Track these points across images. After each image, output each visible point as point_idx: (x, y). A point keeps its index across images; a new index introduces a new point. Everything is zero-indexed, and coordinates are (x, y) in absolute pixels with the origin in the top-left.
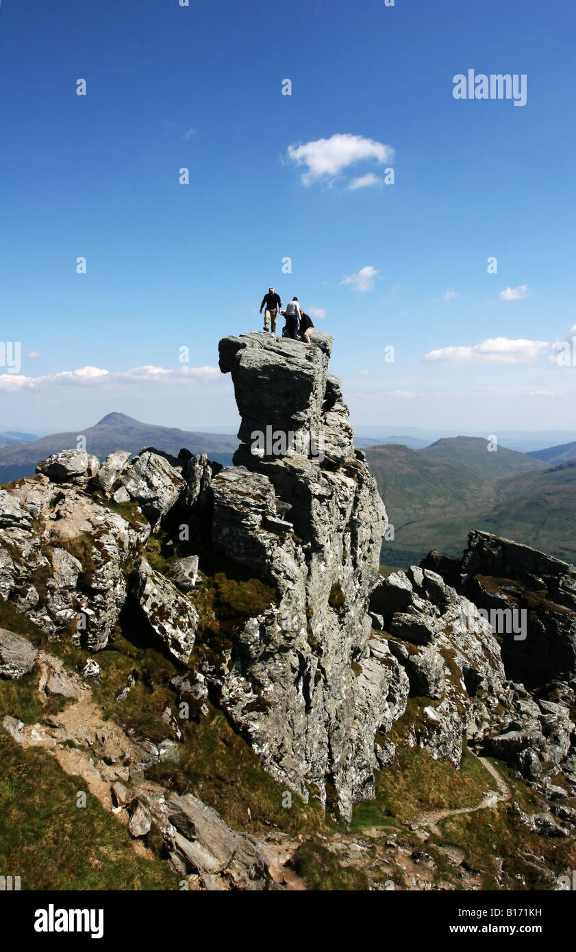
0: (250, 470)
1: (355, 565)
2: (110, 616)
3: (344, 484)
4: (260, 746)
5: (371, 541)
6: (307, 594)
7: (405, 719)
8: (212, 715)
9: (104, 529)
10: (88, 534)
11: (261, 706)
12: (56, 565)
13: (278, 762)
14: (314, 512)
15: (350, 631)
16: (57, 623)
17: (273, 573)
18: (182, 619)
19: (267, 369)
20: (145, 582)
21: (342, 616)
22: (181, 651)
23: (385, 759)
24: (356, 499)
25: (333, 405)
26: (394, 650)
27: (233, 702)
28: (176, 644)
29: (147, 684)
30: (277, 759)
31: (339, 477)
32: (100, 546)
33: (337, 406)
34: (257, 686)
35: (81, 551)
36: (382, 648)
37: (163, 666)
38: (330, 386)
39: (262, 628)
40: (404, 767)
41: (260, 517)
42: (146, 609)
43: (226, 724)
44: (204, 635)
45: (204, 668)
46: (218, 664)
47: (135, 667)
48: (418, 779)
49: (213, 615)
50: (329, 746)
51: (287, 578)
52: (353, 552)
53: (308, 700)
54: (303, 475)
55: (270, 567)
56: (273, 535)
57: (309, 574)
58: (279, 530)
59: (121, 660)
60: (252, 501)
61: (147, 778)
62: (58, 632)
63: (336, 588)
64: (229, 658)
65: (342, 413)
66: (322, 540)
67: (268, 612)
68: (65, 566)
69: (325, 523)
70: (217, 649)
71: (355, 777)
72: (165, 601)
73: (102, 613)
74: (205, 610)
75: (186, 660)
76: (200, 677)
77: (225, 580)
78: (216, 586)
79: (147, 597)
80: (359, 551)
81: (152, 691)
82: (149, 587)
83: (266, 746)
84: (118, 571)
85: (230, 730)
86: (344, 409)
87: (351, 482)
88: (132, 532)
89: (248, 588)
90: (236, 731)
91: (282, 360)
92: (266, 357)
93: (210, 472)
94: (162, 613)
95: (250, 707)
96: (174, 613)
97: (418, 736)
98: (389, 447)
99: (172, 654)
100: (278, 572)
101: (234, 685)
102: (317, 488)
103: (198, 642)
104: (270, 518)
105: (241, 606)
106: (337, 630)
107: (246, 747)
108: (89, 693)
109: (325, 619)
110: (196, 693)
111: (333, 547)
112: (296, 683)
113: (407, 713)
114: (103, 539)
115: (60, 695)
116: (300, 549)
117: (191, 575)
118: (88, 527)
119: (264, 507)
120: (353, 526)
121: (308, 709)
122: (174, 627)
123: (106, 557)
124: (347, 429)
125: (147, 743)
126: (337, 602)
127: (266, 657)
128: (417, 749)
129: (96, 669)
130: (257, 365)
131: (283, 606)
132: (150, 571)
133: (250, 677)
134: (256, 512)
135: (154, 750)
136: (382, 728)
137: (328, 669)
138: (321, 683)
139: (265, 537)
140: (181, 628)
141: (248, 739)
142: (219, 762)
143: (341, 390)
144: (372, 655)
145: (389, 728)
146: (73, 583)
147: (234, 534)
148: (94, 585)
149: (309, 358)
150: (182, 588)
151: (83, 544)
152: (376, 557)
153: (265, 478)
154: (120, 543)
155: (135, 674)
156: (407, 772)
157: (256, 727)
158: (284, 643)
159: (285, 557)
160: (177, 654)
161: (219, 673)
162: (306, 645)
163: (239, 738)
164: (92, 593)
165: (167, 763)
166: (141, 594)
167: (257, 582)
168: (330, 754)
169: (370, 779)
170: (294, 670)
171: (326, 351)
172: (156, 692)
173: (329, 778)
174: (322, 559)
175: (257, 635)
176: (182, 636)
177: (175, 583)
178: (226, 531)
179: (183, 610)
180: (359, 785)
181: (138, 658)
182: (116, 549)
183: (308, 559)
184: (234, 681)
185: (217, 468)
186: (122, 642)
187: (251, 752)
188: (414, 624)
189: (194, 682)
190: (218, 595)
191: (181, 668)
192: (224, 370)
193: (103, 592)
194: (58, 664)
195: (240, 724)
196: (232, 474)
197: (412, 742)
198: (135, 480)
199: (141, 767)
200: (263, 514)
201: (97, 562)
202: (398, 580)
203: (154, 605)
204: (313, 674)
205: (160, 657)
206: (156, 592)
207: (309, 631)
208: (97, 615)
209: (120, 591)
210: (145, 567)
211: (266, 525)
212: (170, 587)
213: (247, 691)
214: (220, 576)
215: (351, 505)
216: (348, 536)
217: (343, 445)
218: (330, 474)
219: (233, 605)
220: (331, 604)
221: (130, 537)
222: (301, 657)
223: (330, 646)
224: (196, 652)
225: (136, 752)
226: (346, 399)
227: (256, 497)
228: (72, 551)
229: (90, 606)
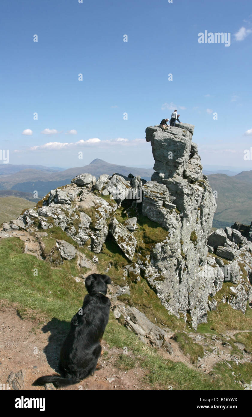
0: (158, 183)
1: (202, 224)
2: (102, 240)
3: (198, 189)
4: (161, 295)
5: (209, 214)
6: (181, 235)
7: (222, 291)
8: (141, 281)
9: (100, 205)
10: (93, 207)
11: (161, 279)
12: (81, 219)
13: (167, 302)
14: (185, 201)
15: (199, 251)
16: (82, 241)
17: (167, 225)
18: (130, 242)
19: (166, 140)
20: (115, 227)
21: (195, 245)
22: (130, 255)
23: (212, 307)
24: (203, 196)
25: (194, 155)
26: (218, 262)
27: (150, 276)
28: (128, 252)
29: (116, 268)
30: (167, 301)
31: (196, 186)
32: (98, 212)
33: (195, 156)
34: (160, 271)
35: (91, 214)
36: (213, 261)
37: (122, 260)
38: (192, 147)
39: (162, 248)
40: (220, 311)
41: (162, 202)
42: (116, 238)
43: (147, 285)
44: (139, 249)
45: (139, 262)
46: (144, 261)
47: (111, 260)
48: (226, 317)
49: (143, 241)
50: (189, 298)
51: (173, 227)
52: (201, 219)
53: (180, 279)
54: (181, 185)
55: (166, 223)
56: (167, 210)
57: (182, 226)
58: (170, 207)
59: (106, 257)
60: (159, 195)
61: (118, 300)
62: (83, 245)
63: (193, 233)
64: (148, 259)
65: (197, 159)
66: (188, 213)
67: (165, 241)
68: (85, 219)
69: (189, 205)
70: (144, 255)
71: (199, 313)
72: (124, 235)
73: (99, 238)
74: (139, 239)
75: (131, 259)
76: (137, 266)
77: (148, 227)
78: (144, 230)
79: (116, 233)
80: (204, 218)
81: (118, 270)
82: (117, 229)
83: (163, 295)
84: (105, 222)
85: (149, 287)
86: (199, 157)
87: (201, 189)
88: (110, 207)
89: (158, 231)
90: (151, 288)
91: (172, 136)
92: (165, 135)
93: (141, 183)
94: (122, 239)
95: (157, 279)
96: (127, 240)
97: (227, 299)
98: (218, 175)
99: (126, 256)
100: (170, 225)
101: (150, 270)
102: (186, 191)
103: (136, 252)
104: (166, 203)
105: (154, 238)
106: (193, 250)
107: (155, 295)
108: (96, 268)
109: (188, 246)
110: (135, 272)
111: (192, 216)
112: (176, 271)
113: (223, 289)
114: (99, 209)
115: (85, 267)
116: (179, 216)
117: (134, 225)
118: (93, 205)
119: (164, 198)
120: (201, 207)
121: (180, 282)
122: (127, 245)
123: (101, 216)
124: (200, 166)
125: (118, 286)
126: (194, 239)
127: (164, 259)
128: (226, 304)
129: (97, 260)
130: (162, 138)
131: (171, 239)
132: (118, 223)
133: (157, 267)
134: (161, 200)
135: (121, 289)
136: (211, 294)
137: (189, 266)
138: (186, 272)
139: (164, 210)
140: (130, 246)
141: (156, 291)
142: (144, 299)
143: (198, 149)
144: (208, 263)
145: (214, 294)
146: (88, 226)
147: (152, 209)
148: (96, 227)
149: (184, 136)
150: (130, 230)
151: (92, 211)
152: (211, 222)
153: (165, 186)
154: (106, 211)
155: (111, 263)
156: (221, 313)
157: (159, 287)
158: (171, 254)
159: (172, 218)
160: (128, 256)
161: (144, 265)
162: (180, 256)
163: (152, 291)
164: (95, 230)
165: (125, 295)
166: (114, 232)
167: (161, 228)
168: (189, 302)
169: (205, 314)
170: (175, 265)
171: (191, 132)
172: (119, 271)
173: (188, 311)
174: (188, 220)
175: (160, 250)
176: (129, 249)
177: (127, 228)
178: (148, 208)
179: (130, 239)
180: (201, 316)
181: (113, 257)
182: (104, 213)
183: (182, 220)
184: (150, 268)
185: (144, 182)
186: (106, 250)
187: (157, 297)
188: (227, 252)
189: (135, 267)
190: (144, 233)
191: (129, 262)
192: (148, 141)
193: (99, 230)
194: (84, 256)
195: (152, 285)
196: (151, 184)
197: (224, 301)
198: (111, 186)
199: (116, 295)
200: (164, 201)
201: (97, 218)
202: (220, 232)
203: (119, 236)
204: (183, 268)
205: (121, 257)
206: (120, 232)
207: (182, 250)
208: (97, 239)
209: (106, 230)
210: (115, 221)
211: (164, 205)
212: (125, 229)
213: (156, 273)
214: (146, 226)
215: (201, 198)
216: (199, 212)
217: (198, 173)
218: (192, 185)
219: (151, 237)
220: (191, 240)
221: (109, 209)
222: (178, 260)
223: (190, 257)
224: (135, 256)
225: (114, 289)
226: (199, 153)
227: (161, 194)
228: (88, 213)
229: (95, 235)
